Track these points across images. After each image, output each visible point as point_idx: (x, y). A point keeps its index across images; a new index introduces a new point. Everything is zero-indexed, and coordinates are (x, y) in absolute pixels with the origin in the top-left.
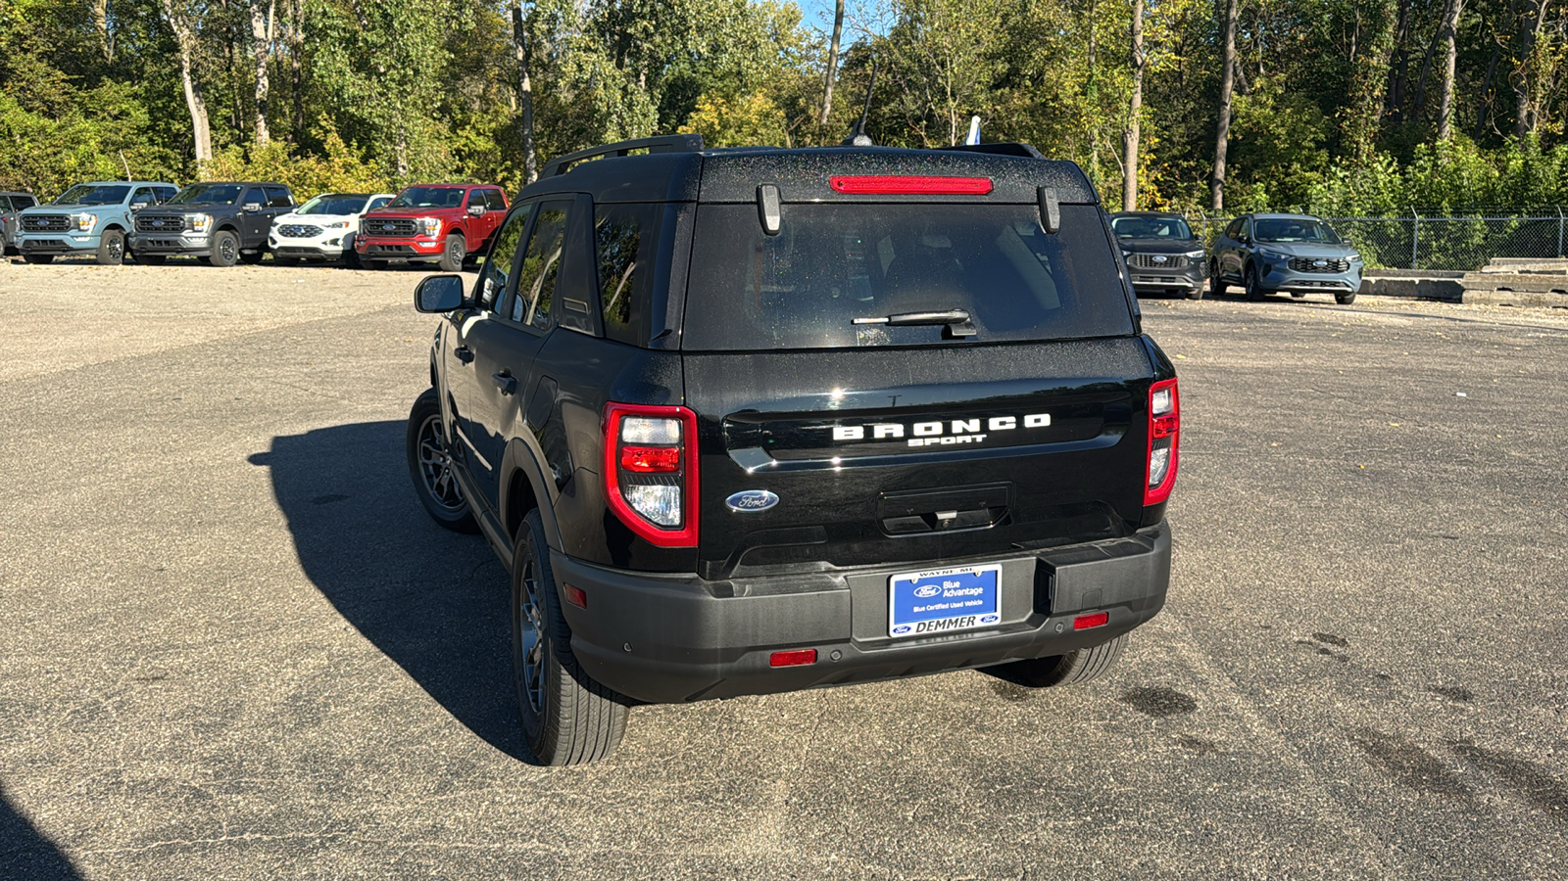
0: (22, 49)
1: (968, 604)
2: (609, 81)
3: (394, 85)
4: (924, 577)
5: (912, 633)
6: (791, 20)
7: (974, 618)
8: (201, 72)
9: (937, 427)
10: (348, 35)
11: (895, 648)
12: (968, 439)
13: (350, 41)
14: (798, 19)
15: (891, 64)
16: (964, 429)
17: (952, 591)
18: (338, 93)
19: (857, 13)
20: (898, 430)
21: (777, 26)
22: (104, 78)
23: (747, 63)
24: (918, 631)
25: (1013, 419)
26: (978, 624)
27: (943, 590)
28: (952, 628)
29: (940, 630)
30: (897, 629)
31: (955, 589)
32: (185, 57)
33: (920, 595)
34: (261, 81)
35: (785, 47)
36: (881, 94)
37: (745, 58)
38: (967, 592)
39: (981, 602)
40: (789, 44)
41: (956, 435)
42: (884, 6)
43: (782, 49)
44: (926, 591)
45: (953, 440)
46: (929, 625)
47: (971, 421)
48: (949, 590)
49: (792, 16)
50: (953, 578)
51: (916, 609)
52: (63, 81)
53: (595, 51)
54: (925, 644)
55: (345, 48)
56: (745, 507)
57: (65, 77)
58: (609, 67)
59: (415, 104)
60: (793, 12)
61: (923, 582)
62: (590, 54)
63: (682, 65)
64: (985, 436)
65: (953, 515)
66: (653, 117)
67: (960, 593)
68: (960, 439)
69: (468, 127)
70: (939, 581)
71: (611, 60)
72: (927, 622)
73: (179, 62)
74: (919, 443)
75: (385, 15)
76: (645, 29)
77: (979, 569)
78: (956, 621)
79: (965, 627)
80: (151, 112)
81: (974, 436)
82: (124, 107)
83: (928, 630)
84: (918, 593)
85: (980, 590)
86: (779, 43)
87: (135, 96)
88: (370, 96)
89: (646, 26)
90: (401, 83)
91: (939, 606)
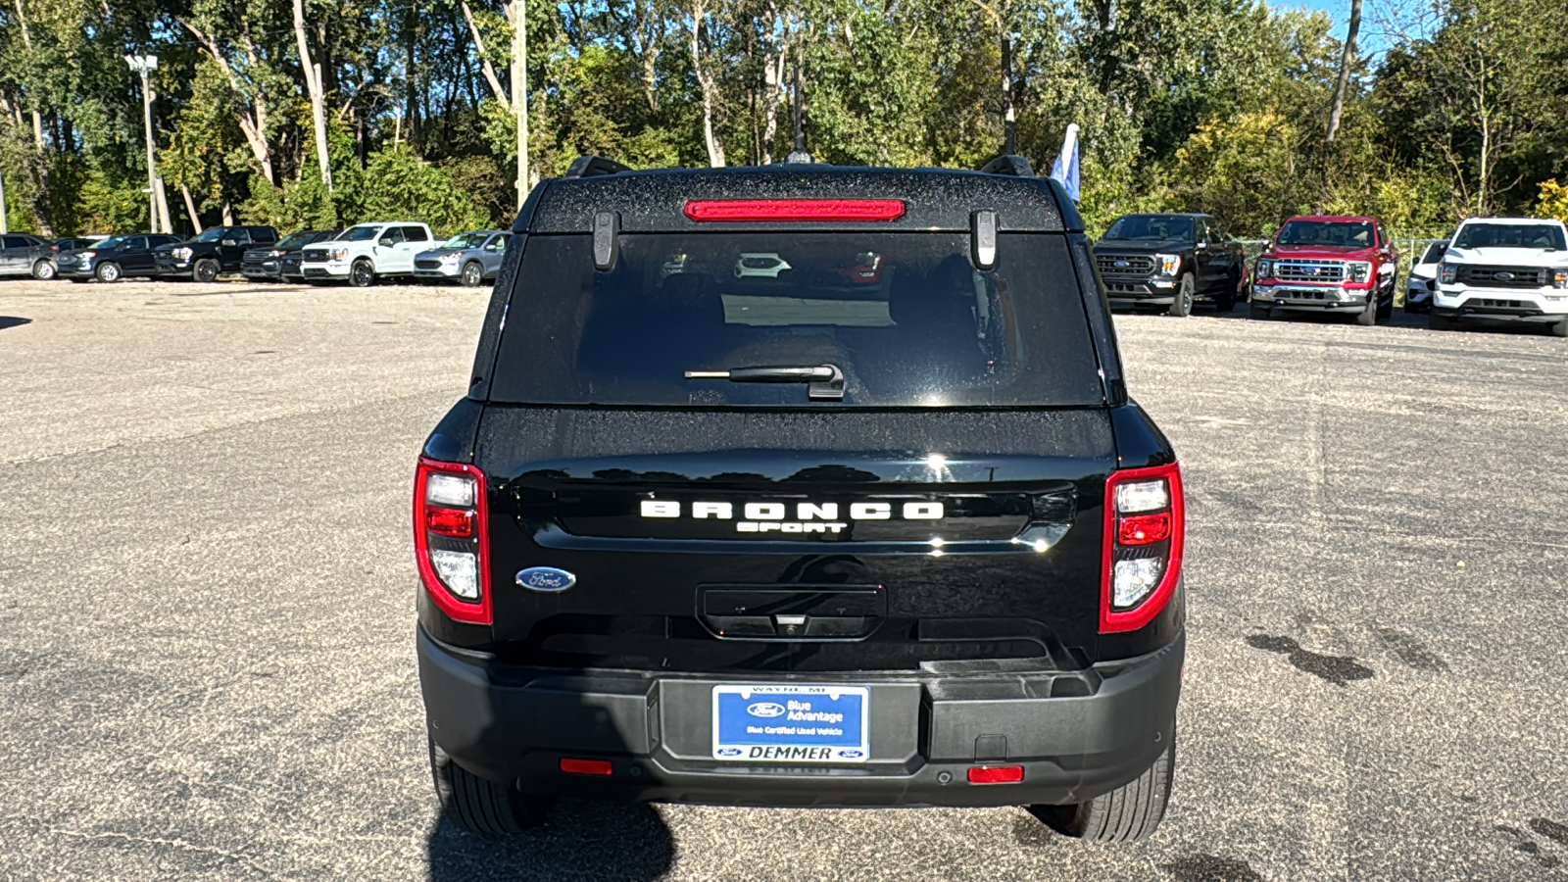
0: (584, 104)
1: (821, 732)
2: (1090, 106)
3: (879, 121)
4: (758, 692)
5: (745, 757)
6: (1318, 30)
7: (830, 750)
8: (719, 117)
9: (778, 510)
10: (843, 76)
11: (720, 773)
12: (820, 528)
13: (844, 83)
14: (1326, 28)
15: (1429, 71)
16: (814, 515)
17: (800, 714)
18: (830, 131)
19: (1391, 18)
20: (724, 510)
21: (1301, 37)
22: (647, 127)
23: (1241, 78)
24: (751, 756)
25: (887, 507)
26: (834, 758)
27: (787, 712)
28: (798, 758)
29: (781, 758)
30: (721, 751)
31: (804, 712)
32: (707, 104)
33: (756, 713)
34: (770, 124)
35: (1309, 59)
36: (1416, 105)
37: (1240, 73)
38: (821, 717)
39: (840, 732)
40: (1315, 56)
41: (803, 521)
42: (1426, 7)
43: (1306, 62)
44: (762, 710)
45: (797, 528)
46: (767, 751)
47: (825, 505)
48: (795, 711)
49: (1320, 26)
50: (801, 699)
51: (751, 730)
52: (614, 129)
53: (1077, 77)
54: (759, 774)
55: (839, 89)
56: (536, 586)
57: (616, 126)
58: (1091, 92)
59: (898, 139)
60: (1321, 22)
61: (756, 698)
62: (1070, 79)
63: (1190, 85)
64: (844, 525)
65: (800, 620)
66: (1134, 141)
67: (811, 717)
68: (808, 528)
69: (952, 159)
70: (783, 700)
71: (1093, 85)
72: (764, 748)
73: (702, 109)
74: (752, 527)
75: (874, 56)
76: (1130, 50)
77: (834, 691)
78: (805, 751)
79: (816, 759)
80: (681, 154)
81: (828, 525)
82: (660, 151)
83: (766, 756)
84: (753, 710)
85: (839, 717)
86: (1302, 56)
87: (670, 141)
88: (858, 133)
89: (1131, 48)
90: (885, 119)
91: (781, 730)
